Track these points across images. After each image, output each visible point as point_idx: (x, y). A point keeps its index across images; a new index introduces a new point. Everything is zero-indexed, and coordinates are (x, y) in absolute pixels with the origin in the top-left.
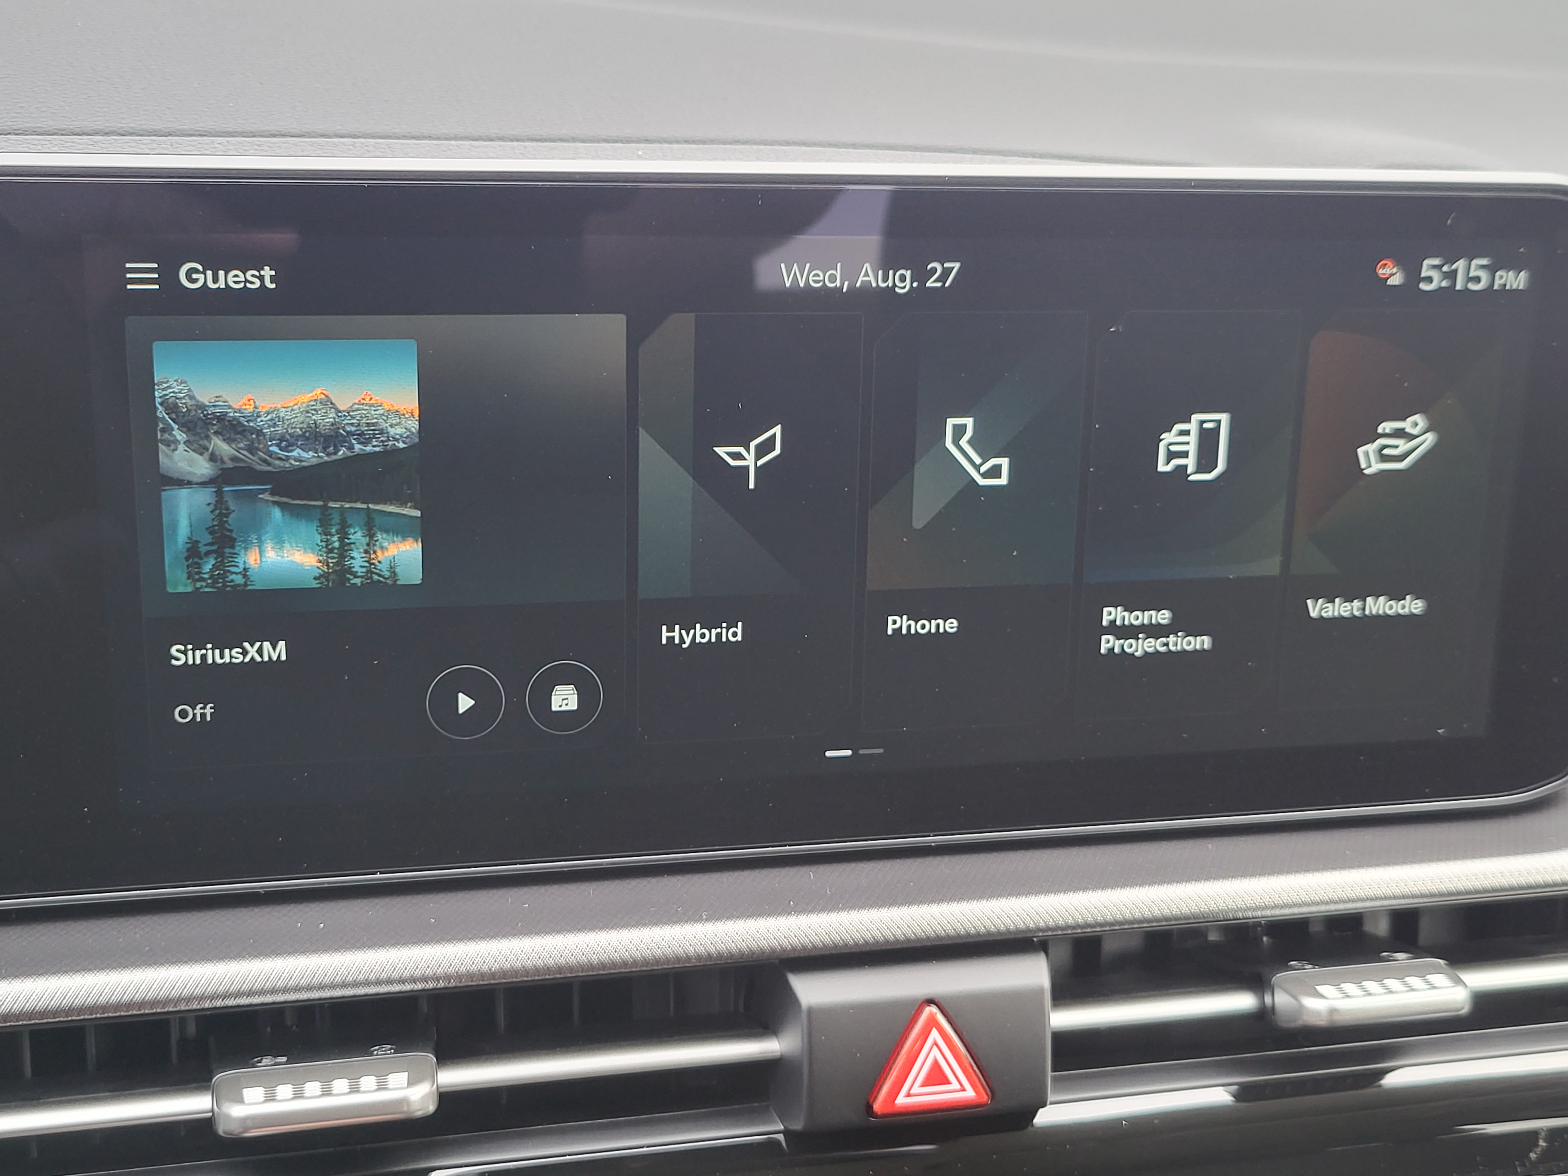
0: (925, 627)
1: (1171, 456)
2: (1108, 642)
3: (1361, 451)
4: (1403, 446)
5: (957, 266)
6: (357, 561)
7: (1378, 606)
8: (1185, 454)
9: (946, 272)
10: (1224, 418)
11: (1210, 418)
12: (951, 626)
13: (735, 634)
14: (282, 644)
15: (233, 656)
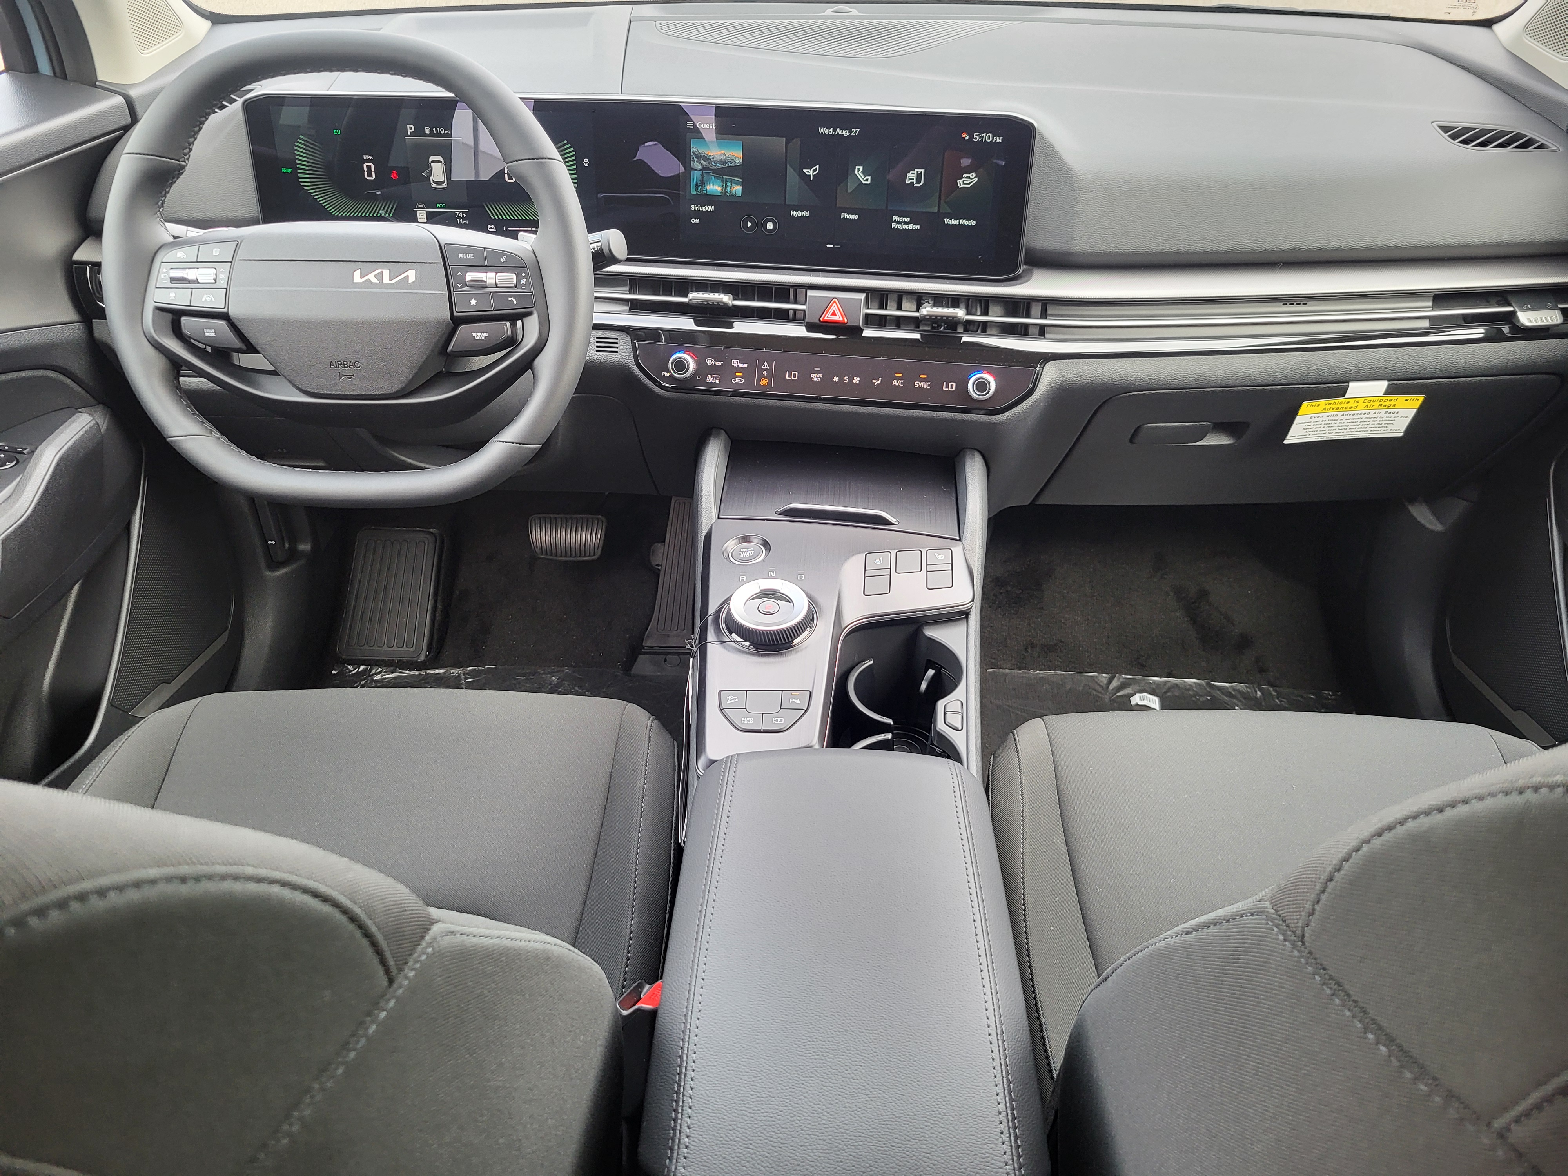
0: (850, 217)
1: (910, 179)
2: (894, 225)
3: (958, 181)
4: (970, 181)
5: (858, 130)
6: (728, 190)
7: (963, 222)
8: (913, 179)
9: (856, 131)
10: (923, 170)
11: (919, 170)
12: (856, 217)
13: (807, 214)
14: (713, 207)
15: (703, 209)
